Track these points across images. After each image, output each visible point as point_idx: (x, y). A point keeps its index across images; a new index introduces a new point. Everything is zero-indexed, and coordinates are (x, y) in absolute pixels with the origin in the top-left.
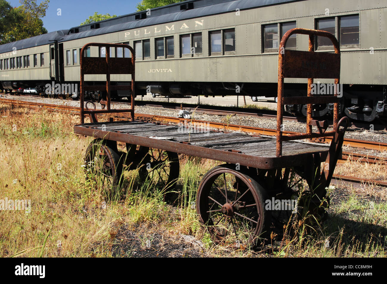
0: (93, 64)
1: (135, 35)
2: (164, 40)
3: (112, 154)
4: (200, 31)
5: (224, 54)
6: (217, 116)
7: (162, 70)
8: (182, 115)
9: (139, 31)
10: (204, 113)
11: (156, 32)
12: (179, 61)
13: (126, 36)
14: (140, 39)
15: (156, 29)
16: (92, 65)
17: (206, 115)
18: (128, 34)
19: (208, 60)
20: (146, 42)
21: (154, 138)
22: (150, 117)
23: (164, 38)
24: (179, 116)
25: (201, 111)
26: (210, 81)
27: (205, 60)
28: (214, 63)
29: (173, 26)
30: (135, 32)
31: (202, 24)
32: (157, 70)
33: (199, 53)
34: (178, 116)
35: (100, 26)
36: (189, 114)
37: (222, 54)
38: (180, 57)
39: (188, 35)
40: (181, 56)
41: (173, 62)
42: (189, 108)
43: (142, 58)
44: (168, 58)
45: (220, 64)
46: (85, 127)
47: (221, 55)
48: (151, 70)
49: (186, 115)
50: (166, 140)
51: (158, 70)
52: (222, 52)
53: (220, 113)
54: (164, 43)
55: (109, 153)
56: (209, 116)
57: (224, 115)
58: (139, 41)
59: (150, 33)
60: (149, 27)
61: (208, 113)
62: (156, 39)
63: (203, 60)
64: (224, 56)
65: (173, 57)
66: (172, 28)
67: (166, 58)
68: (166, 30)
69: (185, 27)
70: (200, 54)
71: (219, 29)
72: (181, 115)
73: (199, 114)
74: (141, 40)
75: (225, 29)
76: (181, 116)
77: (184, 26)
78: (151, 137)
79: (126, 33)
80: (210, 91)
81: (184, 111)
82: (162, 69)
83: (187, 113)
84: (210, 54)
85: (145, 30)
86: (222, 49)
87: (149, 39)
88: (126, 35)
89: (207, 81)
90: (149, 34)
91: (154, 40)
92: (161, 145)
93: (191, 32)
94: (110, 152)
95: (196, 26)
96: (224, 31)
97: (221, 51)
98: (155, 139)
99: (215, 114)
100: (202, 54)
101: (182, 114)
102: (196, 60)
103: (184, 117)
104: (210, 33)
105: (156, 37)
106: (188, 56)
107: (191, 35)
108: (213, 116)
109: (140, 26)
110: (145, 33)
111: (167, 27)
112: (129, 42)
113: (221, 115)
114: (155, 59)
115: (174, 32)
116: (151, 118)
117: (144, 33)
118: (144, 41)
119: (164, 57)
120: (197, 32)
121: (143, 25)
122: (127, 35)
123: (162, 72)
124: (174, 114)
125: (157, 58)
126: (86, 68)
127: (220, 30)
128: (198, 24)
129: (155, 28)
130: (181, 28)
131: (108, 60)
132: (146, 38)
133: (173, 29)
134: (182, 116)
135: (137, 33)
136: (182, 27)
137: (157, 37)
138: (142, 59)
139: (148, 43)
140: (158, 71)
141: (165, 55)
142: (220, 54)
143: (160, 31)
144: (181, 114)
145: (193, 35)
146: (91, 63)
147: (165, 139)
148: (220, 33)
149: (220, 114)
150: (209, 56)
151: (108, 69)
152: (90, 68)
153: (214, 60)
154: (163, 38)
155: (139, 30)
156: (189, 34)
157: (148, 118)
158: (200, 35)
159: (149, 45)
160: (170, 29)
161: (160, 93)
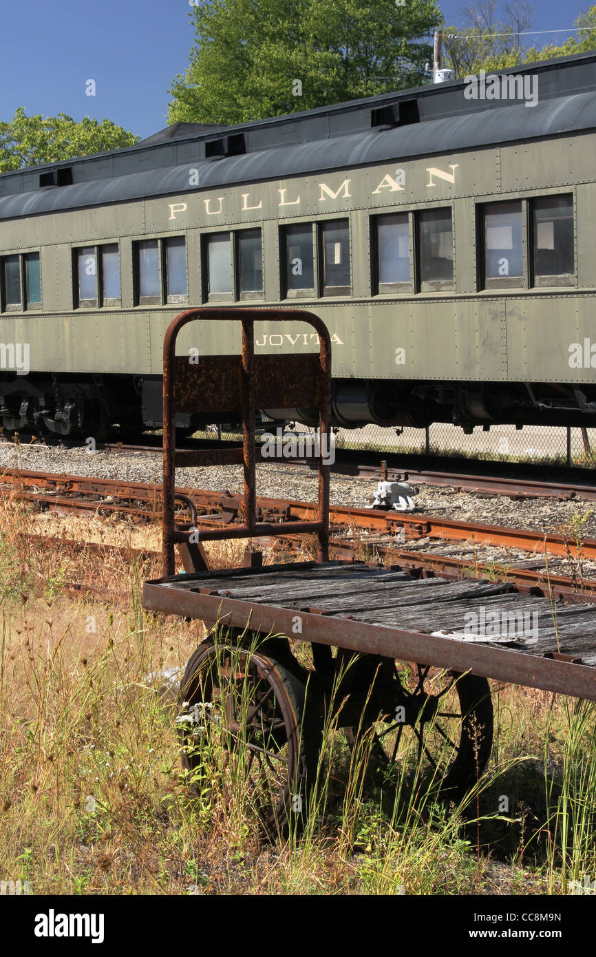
0: (203, 379)
1: (208, 213)
2: (314, 235)
3: (285, 680)
4: (444, 204)
5: (532, 285)
6: (507, 501)
7: (308, 337)
8: (387, 499)
9: (221, 199)
10: (459, 490)
11: (282, 203)
12: (370, 307)
13: (172, 217)
14: (226, 228)
15: (282, 192)
16: (199, 382)
17: (467, 497)
18: (182, 207)
19: (476, 304)
20: (244, 238)
21: (449, 637)
22: (278, 506)
23: (314, 226)
24: (377, 502)
25: (446, 480)
26: (482, 380)
27: (465, 304)
28: (495, 316)
29: (346, 183)
30: (207, 202)
31: (450, 178)
32: (289, 336)
33: (443, 282)
34: (372, 500)
35: (75, 177)
36: (412, 494)
37: (526, 283)
38: (372, 291)
39: (400, 216)
40: (375, 291)
41: (349, 309)
42: (404, 471)
43: (232, 293)
44: (329, 295)
45: (520, 318)
46: (188, 591)
47: (522, 287)
48: (265, 336)
49: (401, 499)
50: (492, 645)
51: (293, 337)
52: (526, 276)
53: (517, 491)
54: (314, 242)
55: (275, 676)
56: (479, 503)
57: (531, 498)
58: (222, 235)
59: (260, 206)
60: (257, 185)
61: (475, 488)
62: (284, 231)
63: (455, 305)
64: (533, 291)
65: (346, 292)
66: (343, 192)
67: (321, 295)
68: (322, 199)
69: (391, 188)
70: (446, 285)
71: (517, 196)
72: (382, 500)
73: (443, 494)
74: (227, 232)
75: (537, 195)
76: (384, 503)
77: (386, 183)
78: (438, 634)
79: (172, 206)
80: (479, 410)
81: (392, 486)
82: (305, 336)
83: (406, 493)
84: (481, 285)
85: (245, 196)
86: (525, 268)
87: (259, 229)
88: (173, 211)
89: (473, 380)
90: (259, 211)
91: (277, 231)
92: (477, 660)
93: (413, 207)
94: (278, 673)
95: (431, 184)
96: (534, 203)
97: (522, 275)
98: (453, 642)
99: (498, 491)
100: (451, 284)
101: (388, 494)
102: (432, 306)
103: (395, 505)
104: (482, 210)
105: (282, 222)
106: (401, 290)
107: (411, 216)
108: (494, 501)
109: (225, 180)
110: (245, 208)
111: (324, 187)
112: (184, 237)
113: (521, 498)
114: (282, 299)
115: (349, 206)
116: (281, 511)
117: (241, 205)
118: (239, 234)
119: (313, 291)
120: (435, 205)
121: (238, 179)
122: (175, 214)
123: (306, 343)
124: (353, 493)
125: (288, 295)
126: (182, 391)
127: (519, 201)
128: (436, 179)
129: (282, 189)
130: (377, 191)
131: (249, 364)
132: (249, 226)
133: (347, 195)
134: (386, 502)
135: (214, 207)
136: (380, 186)
137: (286, 222)
138: (233, 297)
139: (255, 241)
140: (293, 343)
141: (316, 286)
142: (517, 284)
143: (298, 201)
144: (383, 496)
145: (419, 215)
146: (195, 376)
147: (487, 643)
148: (520, 210)
149: (516, 493)
150: (478, 291)
151: (250, 393)
152: (193, 393)
153: (498, 305)
154: (310, 224)
155: (221, 197)
156: (406, 213)
157: (271, 512)
158: (443, 218)
159: (260, 248)
160: (333, 196)
161: (298, 417)
